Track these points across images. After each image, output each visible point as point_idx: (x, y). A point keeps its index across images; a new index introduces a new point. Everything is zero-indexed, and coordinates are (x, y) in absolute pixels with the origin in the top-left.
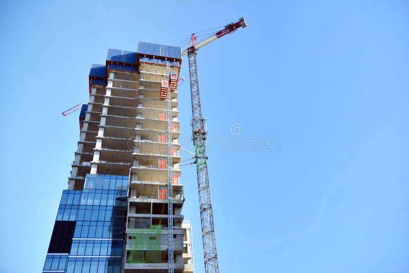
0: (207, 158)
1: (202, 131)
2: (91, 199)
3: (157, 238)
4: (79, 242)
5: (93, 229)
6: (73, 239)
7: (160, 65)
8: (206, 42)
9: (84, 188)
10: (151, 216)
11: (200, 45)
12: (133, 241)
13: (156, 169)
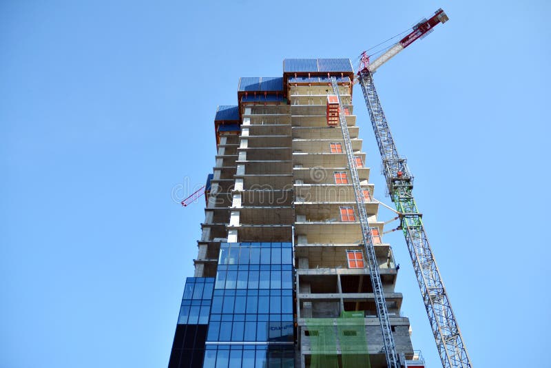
0: (420, 216)
1: (404, 177)
2: (232, 280)
3: (358, 333)
4: (218, 348)
5: (239, 327)
6: (207, 343)
7: (319, 84)
8: (385, 58)
9: (219, 263)
10: (341, 295)
11: (377, 63)
12: (312, 338)
13: (338, 223)
